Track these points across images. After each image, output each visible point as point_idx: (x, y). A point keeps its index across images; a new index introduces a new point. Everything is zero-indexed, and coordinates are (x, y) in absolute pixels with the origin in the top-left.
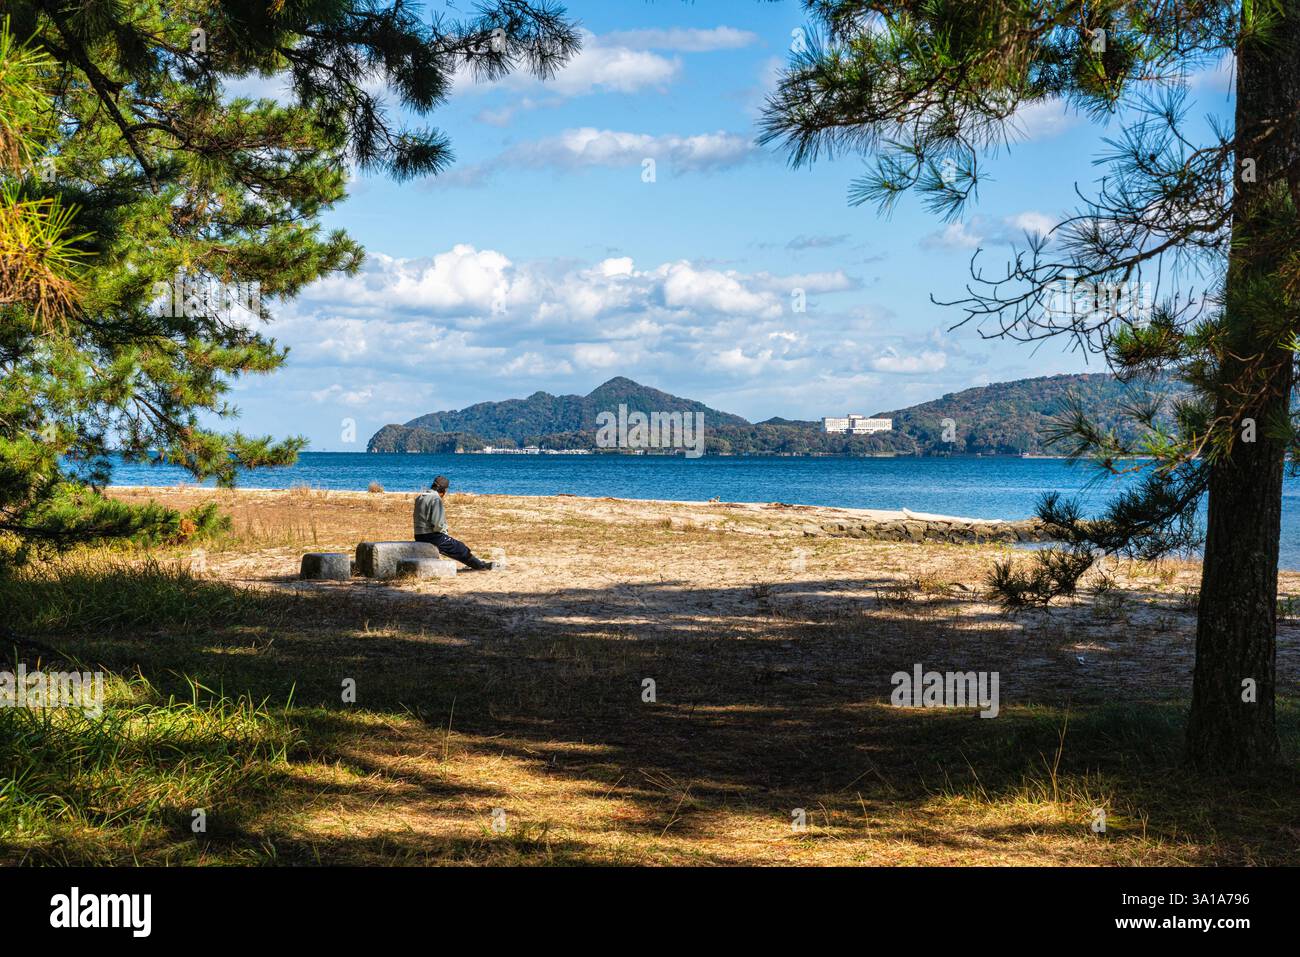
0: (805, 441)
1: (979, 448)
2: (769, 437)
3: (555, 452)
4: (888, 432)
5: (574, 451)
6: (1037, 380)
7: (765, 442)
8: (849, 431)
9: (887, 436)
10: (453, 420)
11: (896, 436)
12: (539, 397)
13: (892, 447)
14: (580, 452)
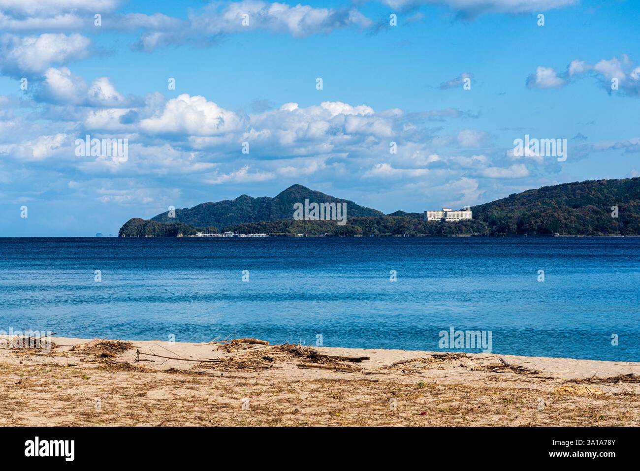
0: (413, 227)
1: (526, 231)
2: (389, 224)
3: (243, 236)
4: (469, 220)
5: (257, 235)
6: (572, 184)
7: (386, 227)
8: (443, 220)
9: (469, 223)
10: (186, 215)
11: (474, 223)
12: (243, 199)
13: (472, 230)
14: (261, 235)
